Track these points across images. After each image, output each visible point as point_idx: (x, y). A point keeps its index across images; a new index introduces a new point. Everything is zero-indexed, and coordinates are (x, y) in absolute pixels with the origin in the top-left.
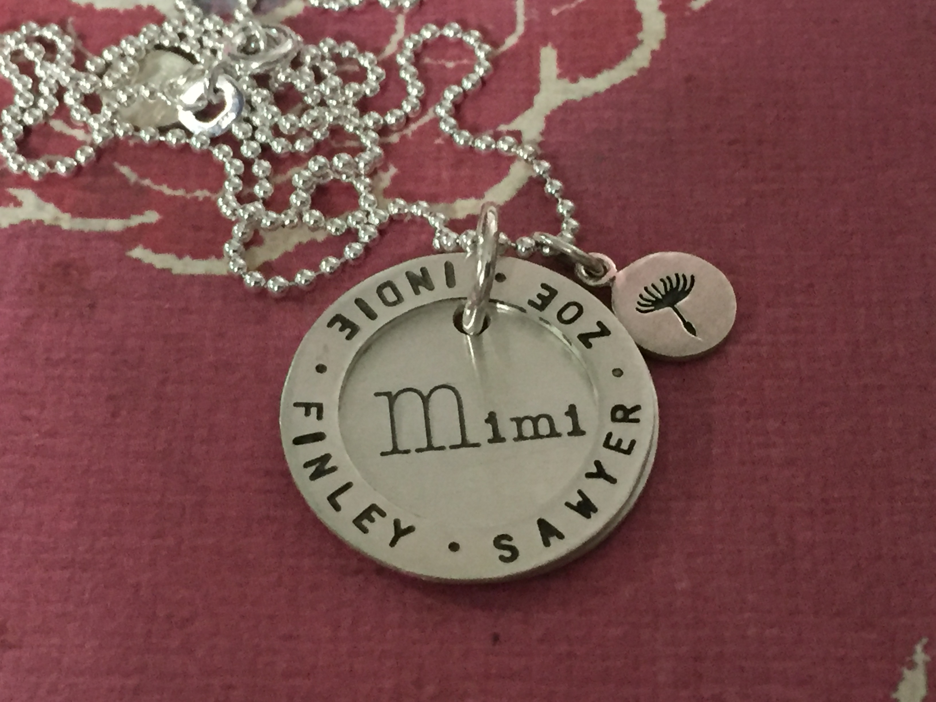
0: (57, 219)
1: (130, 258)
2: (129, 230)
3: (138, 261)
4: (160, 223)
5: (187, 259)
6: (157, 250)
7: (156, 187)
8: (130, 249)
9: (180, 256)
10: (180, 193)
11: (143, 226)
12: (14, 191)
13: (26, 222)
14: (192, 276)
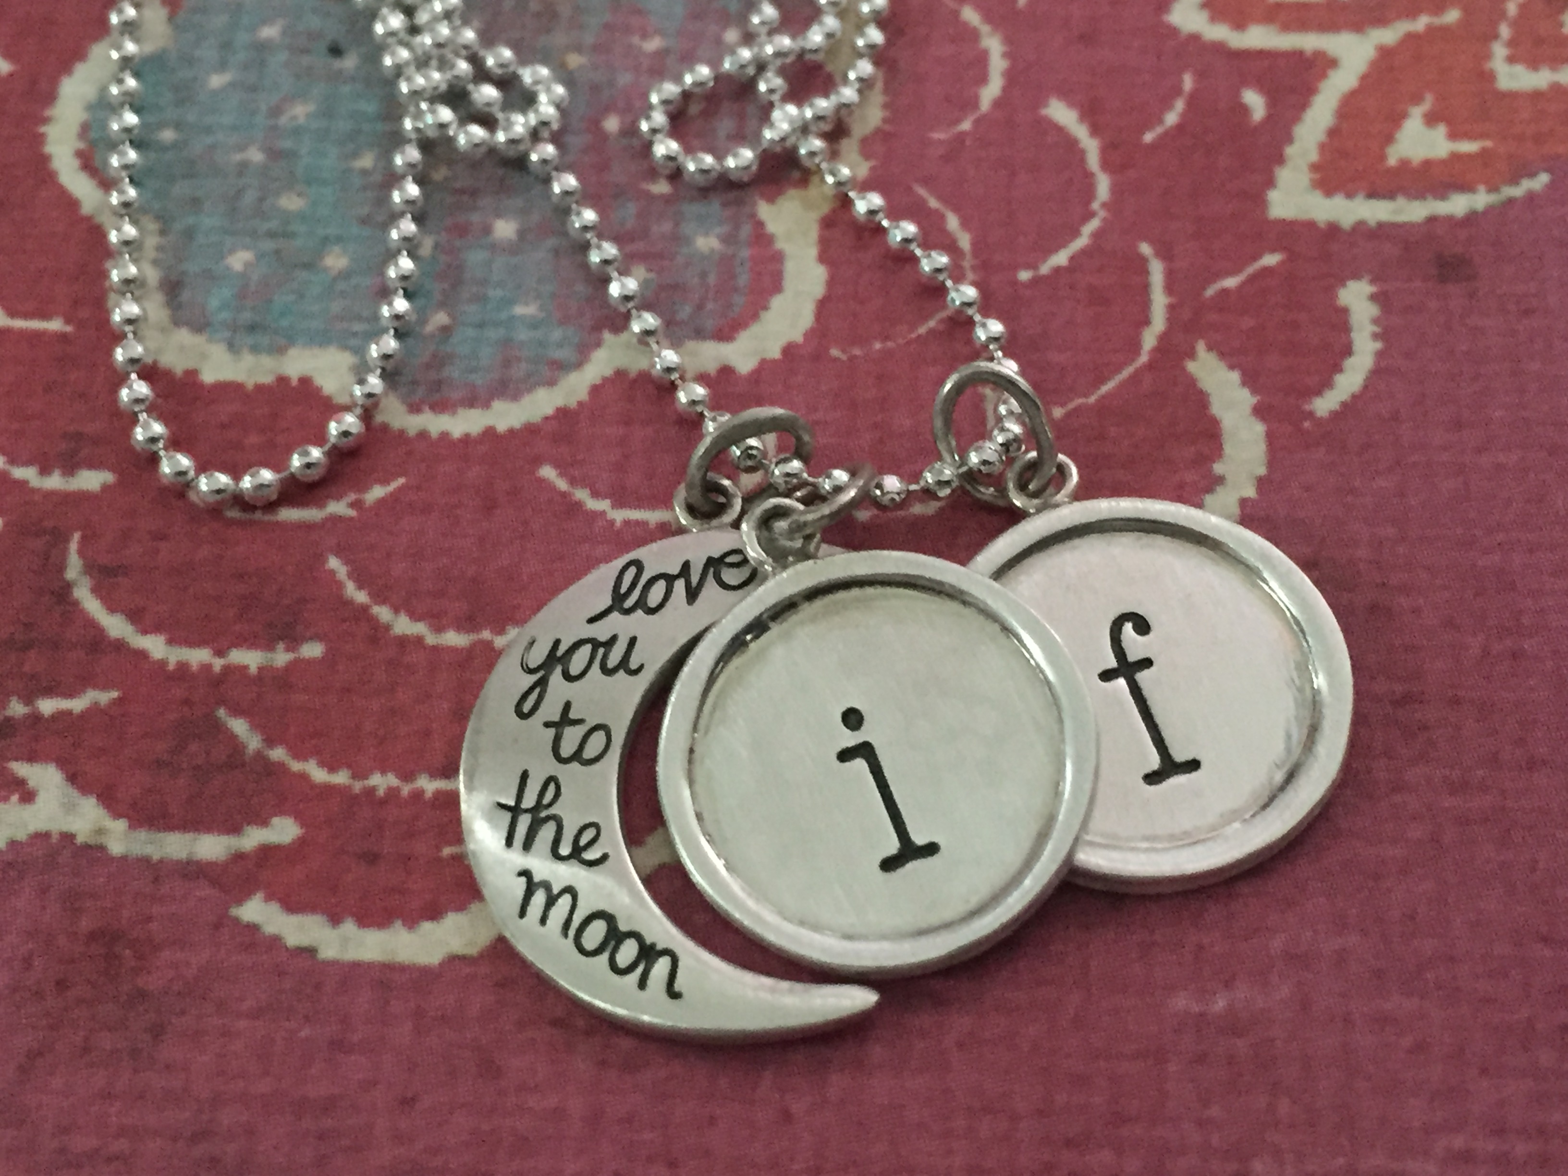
0: (100, 831)
1: (236, 921)
2: (239, 857)
3: (253, 928)
4: (301, 843)
5: (349, 927)
6: (291, 906)
7: (296, 766)
8: (240, 902)
9: (335, 920)
10: (341, 778)
11: (266, 852)
12: (21, 769)
13: (42, 837)
14: (356, 966)
